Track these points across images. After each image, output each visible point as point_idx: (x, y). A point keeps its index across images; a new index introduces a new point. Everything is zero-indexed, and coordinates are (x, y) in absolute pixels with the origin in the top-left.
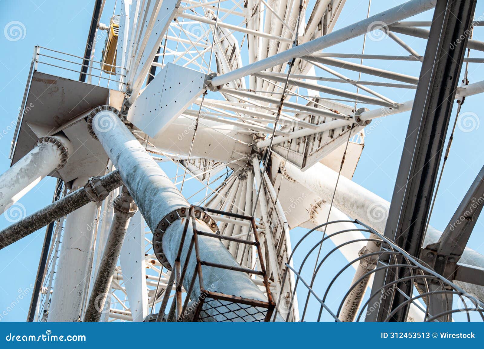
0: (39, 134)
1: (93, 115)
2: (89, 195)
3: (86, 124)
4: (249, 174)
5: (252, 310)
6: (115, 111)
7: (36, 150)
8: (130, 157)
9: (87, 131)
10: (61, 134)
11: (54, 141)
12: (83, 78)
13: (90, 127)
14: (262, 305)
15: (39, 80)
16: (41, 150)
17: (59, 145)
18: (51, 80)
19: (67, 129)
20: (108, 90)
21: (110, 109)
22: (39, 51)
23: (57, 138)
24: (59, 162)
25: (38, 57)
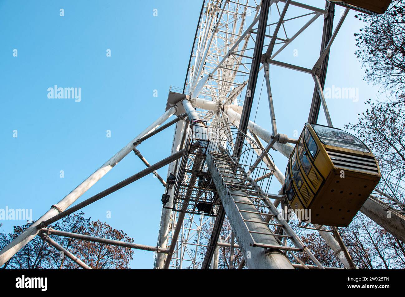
0: (171, 105)
1: (183, 101)
2: (180, 119)
3: (181, 103)
4: (219, 113)
5: (205, 142)
6: (188, 100)
7: (170, 109)
8: (189, 110)
9: (181, 104)
10: (176, 105)
11: (174, 107)
12: (183, 93)
13: (182, 104)
14: (207, 141)
15: (171, 93)
16: (171, 109)
17: (175, 108)
18: (174, 93)
19: (177, 104)
20: (186, 95)
21: (186, 99)
22: (171, 87)
23: (175, 106)
24: (175, 112)
25: (171, 88)
